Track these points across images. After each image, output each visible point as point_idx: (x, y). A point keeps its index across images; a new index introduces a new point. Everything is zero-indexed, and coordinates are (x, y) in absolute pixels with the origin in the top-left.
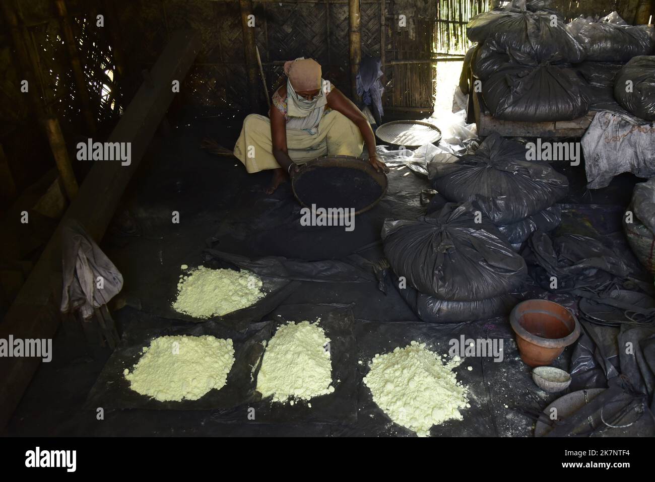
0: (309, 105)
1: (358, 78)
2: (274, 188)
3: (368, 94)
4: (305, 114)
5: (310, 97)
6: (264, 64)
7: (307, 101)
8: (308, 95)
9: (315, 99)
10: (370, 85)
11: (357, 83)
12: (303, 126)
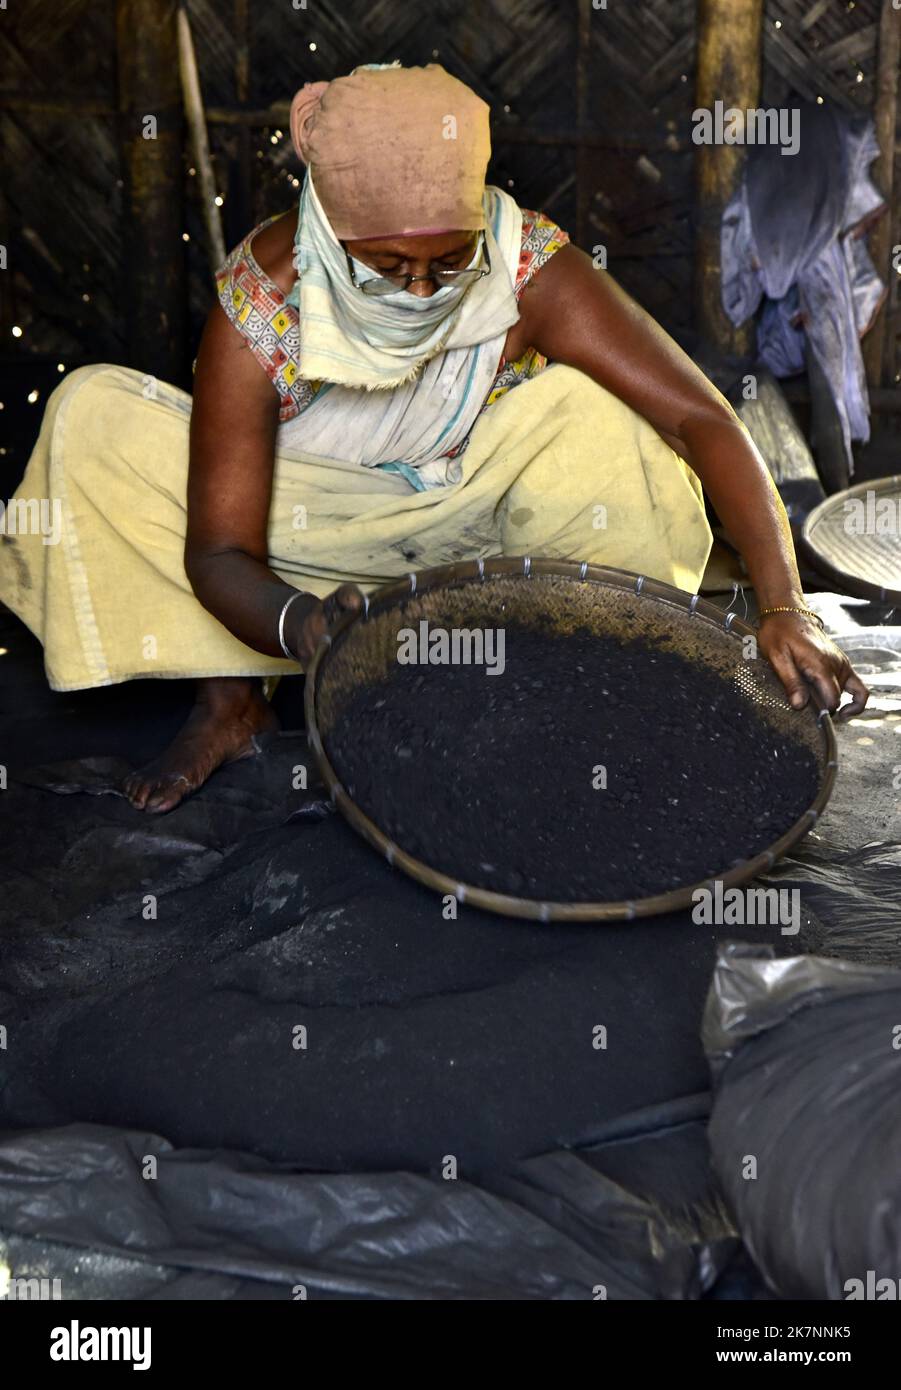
0: (414, 322)
1: (734, 222)
2: (184, 781)
3: (786, 314)
4: (393, 372)
5: (420, 271)
6: (216, 116)
7: (403, 297)
8: (411, 260)
9: (445, 290)
10: (797, 263)
11: (726, 247)
12: (374, 447)
